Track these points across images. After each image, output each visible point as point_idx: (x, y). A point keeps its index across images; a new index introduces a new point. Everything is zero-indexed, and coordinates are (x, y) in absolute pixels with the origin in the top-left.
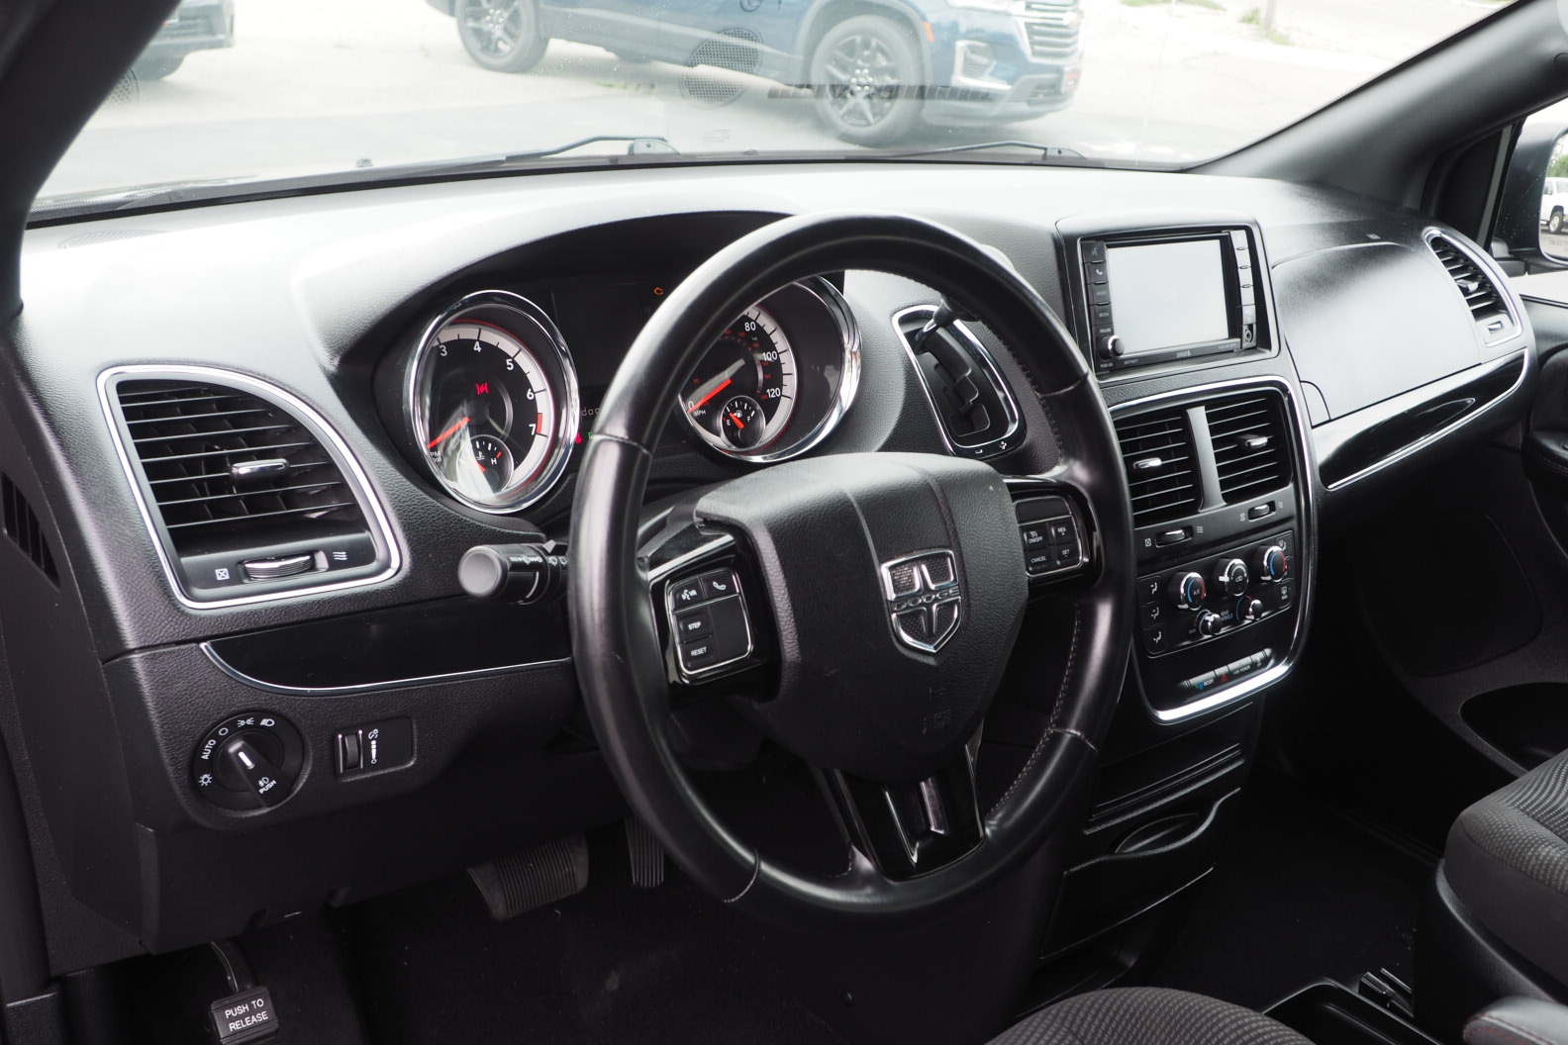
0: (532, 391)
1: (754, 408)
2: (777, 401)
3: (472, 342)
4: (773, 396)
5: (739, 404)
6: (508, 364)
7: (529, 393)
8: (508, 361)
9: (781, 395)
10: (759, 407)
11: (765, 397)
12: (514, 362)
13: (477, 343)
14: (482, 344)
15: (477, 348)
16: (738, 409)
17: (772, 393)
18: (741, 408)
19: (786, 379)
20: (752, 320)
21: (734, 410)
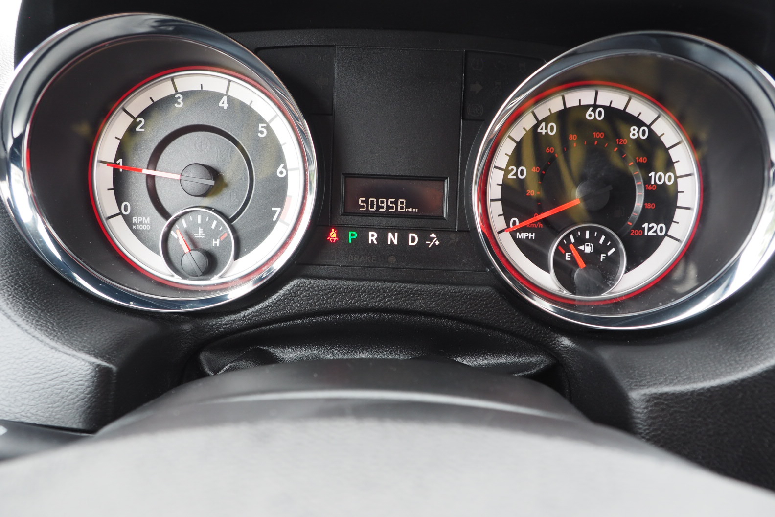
0: (285, 167)
1: (614, 244)
2: (653, 243)
3: (219, 96)
4: (651, 233)
5: (591, 234)
6: (260, 129)
7: (280, 169)
8: (260, 125)
9: (666, 235)
10: (621, 246)
11: (639, 233)
12: (268, 128)
13: (225, 98)
14: (230, 100)
15: (224, 104)
16: (588, 241)
17: (651, 229)
18: (594, 240)
19: (679, 214)
20: (644, 124)
21: (581, 241)
